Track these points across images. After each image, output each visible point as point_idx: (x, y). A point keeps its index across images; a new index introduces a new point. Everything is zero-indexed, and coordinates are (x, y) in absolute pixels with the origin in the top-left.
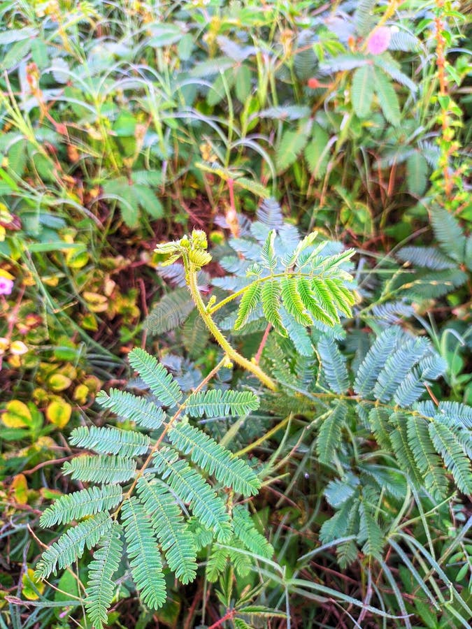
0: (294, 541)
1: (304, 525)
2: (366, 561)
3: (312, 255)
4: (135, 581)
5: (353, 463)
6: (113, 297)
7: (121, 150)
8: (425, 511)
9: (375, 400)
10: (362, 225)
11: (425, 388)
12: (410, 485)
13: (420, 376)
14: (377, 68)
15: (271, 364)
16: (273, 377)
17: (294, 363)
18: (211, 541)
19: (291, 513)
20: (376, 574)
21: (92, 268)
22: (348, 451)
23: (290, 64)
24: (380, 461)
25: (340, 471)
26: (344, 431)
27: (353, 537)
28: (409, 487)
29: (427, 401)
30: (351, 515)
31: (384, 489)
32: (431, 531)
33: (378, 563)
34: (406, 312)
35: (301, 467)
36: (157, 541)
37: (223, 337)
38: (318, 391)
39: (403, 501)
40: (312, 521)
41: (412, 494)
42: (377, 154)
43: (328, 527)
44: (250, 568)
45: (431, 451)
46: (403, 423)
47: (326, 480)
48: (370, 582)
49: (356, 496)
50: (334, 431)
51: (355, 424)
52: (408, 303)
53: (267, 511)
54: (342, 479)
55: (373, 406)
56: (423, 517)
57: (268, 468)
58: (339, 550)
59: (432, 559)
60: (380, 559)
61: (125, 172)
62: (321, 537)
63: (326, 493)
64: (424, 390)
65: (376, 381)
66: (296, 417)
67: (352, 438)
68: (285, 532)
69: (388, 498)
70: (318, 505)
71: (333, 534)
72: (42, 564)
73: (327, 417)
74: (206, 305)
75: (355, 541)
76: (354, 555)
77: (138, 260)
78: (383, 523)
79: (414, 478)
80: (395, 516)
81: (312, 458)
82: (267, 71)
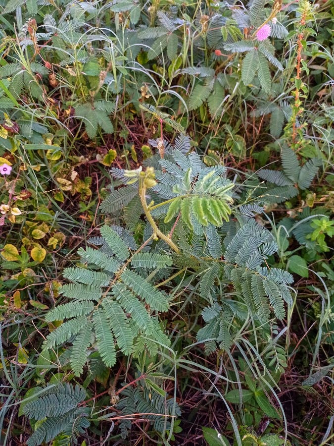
0: (180, 340)
1: (186, 331)
2: (220, 354)
3: (211, 185)
4: (99, 352)
5: (219, 298)
6: (76, 182)
7: (88, 85)
8: (256, 327)
9: (235, 264)
10: (239, 152)
11: (264, 260)
12: (249, 313)
13: (262, 253)
14: (260, 53)
15: (178, 238)
16: (178, 246)
17: (191, 238)
18: (137, 335)
19: (180, 324)
20: (225, 360)
21: (63, 162)
22: (216, 291)
23: (204, 37)
24: (234, 298)
25: (211, 302)
26: (216, 279)
27: (215, 339)
28: (249, 314)
29: (264, 267)
30: (215, 327)
31: (235, 314)
32: (258, 339)
33: (227, 355)
34: (259, 210)
35: (189, 298)
36: (112, 333)
37: (154, 223)
38: (203, 255)
39: (245, 320)
40: (191, 329)
41: (250, 318)
42: (254, 107)
43: (201, 332)
44: (157, 352)
45: (263, 295)
46: (250, 278)
47: (202, 306)
48: (222, 364)
49: (219, 316)
50: (210, 279)
51: (222, 276)
52: (261, 205)
53: (166, 321)
54: (212, 307)
55: (234, 267)
56: (254, 330)
57: (172, 297)
58: (206, 345)
59: (257, 353)
60: (228, 352)
61: (90, 100)
62: (197, 338)
63: (202, 313)
64: (263, 261)
65: (237, 253)
66: (188, 269)
67: (220, 283)
68: (175, 334)
69: (236, 319)
70: (196, 321)
71: (204, 336)
72: (46, 342)
73: (207, 271)
74: (148, 205)
75: (215, 341)
76: (214, 349)
77: (93, 158)
78: (232, 332)
79: (252, 309)
80: (239, 329)
81: (195, 293)
82: (189, 40)
